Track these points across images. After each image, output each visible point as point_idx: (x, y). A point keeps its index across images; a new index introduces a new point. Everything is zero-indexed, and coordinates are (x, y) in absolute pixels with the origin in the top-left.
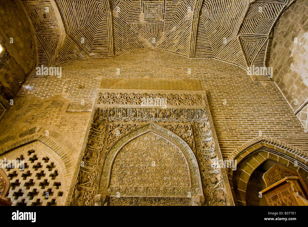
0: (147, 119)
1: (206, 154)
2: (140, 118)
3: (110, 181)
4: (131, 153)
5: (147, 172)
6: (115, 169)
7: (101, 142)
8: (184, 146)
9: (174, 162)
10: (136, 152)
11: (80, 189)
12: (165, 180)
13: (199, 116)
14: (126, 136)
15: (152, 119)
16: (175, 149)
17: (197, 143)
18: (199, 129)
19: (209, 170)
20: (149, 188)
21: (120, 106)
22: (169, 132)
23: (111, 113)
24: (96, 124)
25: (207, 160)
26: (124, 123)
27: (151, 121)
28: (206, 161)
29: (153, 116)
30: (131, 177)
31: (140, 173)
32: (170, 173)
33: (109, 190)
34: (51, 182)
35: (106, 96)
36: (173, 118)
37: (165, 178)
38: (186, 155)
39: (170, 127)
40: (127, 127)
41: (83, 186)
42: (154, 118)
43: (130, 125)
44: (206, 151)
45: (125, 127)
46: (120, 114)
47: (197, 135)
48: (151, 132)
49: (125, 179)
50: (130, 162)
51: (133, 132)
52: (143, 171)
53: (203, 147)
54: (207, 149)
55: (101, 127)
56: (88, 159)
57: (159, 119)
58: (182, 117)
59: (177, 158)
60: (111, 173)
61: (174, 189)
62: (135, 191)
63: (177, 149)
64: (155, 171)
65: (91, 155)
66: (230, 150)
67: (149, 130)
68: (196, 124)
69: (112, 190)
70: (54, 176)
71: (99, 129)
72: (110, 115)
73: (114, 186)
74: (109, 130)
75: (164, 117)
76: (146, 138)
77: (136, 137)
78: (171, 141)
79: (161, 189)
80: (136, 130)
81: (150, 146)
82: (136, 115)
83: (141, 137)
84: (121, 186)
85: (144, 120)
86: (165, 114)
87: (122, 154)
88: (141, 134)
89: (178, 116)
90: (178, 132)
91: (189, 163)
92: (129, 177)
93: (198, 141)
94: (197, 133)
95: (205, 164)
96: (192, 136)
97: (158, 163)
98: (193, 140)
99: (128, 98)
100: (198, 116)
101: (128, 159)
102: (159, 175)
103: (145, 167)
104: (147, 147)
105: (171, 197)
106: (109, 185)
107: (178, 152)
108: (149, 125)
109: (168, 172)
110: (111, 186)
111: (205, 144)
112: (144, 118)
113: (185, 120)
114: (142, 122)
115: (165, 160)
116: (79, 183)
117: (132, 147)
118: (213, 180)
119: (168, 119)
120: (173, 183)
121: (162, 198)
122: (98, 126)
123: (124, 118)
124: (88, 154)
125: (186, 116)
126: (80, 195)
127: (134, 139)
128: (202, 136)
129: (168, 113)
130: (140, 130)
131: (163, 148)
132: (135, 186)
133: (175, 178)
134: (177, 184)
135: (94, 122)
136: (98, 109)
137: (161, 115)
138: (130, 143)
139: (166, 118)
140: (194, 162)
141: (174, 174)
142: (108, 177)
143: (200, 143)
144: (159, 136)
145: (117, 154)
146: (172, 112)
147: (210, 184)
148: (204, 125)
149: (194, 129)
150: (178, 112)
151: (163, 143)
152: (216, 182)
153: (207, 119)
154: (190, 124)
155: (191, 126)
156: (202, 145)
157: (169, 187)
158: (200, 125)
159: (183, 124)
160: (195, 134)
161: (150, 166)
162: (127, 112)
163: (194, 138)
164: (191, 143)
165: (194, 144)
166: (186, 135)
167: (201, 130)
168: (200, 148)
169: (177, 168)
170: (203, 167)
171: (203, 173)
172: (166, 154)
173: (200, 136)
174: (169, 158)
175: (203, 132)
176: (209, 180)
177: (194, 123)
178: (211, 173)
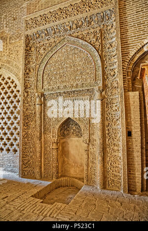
0: (64, 33)
1: (110, 53)
2: (59, 34)
3: (43, 85)
4: (54, 64)
5: (65, 75)
6: (45, 77)
7: (34, 61)
8: (92, 51)
10: (57, 63)
11: (27, 92)
13: (109, 18)
14: (49, 52)
15: (67, 32)
16: (86, 54)
17: (104, 46)
18: (107, 31)
19: (110, 66)
20: (66, 86)
21: (42, 28)
22: (81, 41)
23: (37, 36)
24: (29, 48)
26: (47, 42)
27: (67, 34)
28: (110, 59)
29: (69, 29)
30: (55, 80)
31: (61, 77)
32: (81, 74)
33: (43, 90)
34: (15, 90)
35: (30, 22)
36: (85, 27)
37: (77, 78)
38: (93, 58)
39: (82, 36)
40: (49, 44)
41: (28, 90)
42: (69, 31)
43: (51, 42)
44: (111, 51)
45: (47, 45)
46: (43, 35)
48: (67, 44)
49: (51, 83)
50: (53, 70)
51: (53, 48)
53: (109, 48)
54: (112, 49)
55: (33, 49)
56: (28, 74)
57: (73, 31)
58: (92, 23)
59: (86, 62)
60: (43, 80)
61: (83, 84)
62: (58, 89)
64: (70, 74)
65: (30, 71)
66: (134, 46)
67: (65, 43)
68: (105, 26)
69: (45, 90)
70: (15, 87)
71: (32, 51)
72: (37, 38)
73: (45, 87)
74: (38, 50)
75: (77, 28)
76: (63, 50)
78: (82, 49)
79: (74, 85)
80: (56, 45)
81: (67, 56)
82: (55, 33)
83: (60, 50)
84: (49, 87)
85: (61, 35)
86: (78, 25)
87: (48, 66)
88: (60, 48)
89: (90, 23)
90: (88, 39)
91: (95, 64)
93: (105, 44)
94: (105, 36)
95: (108, 62)
98: (100, 43)
99: (47, 18)
100: (107, 18)
102: (73, 76)
103: (64, 72)
104: (64, 57)
105: (81, 89)
106: (43, 87)
107: (87, 57)
108: (65, 38)
109: (79, 73)
110: (44, 88)
111: (111, 45)
112: (62, 33)
113: (96, 25)
114: (60, 37)
115: (78, 64)
116: (26, 89)
117: (54, 59)
118: (112, 73)
120: (82, 80)
121: (75, 91)
122: (30, 49)
123: (47, 38)
124: (27, 71)
125: (96, 22)
126: (28, 95)
127: (55, 53)
128: (109, 38)
129: (80, 23)
130: (59, 44)
131: (76, 56)
132: (58, 86)
133: (84, 77)
134: (85, 80)
135: (27, 47)
136: (27, 35)
137: (74, 26)
138: (52, 57)
139: (79, 28)
140: (99, 62)
141: (83, 74)
142: (41, 83)
144: (73, 46)
145: (45, 67)
146: (83, 21)
147: (110, 77)
148: (112, 27)
149: (103, 32)
150: (89, 19)
151: (76, 52)
152: (114, 75)
153: (114, 19)
154: (99, 28)
155: (100, 30)
156: (108, 46)
157: (80, 83)
158: (109, 28)
159: (93, 30)
160: (103, 37)
161: (67, 71)
162: (48, 32)
163: (102, 41)
164: (98, 46)
165: (100, 47)
166: (94, 40)
167: (109, 32)
168: (106, 49)
169: (86, 69)
170: (106, 64)
171: (106, 69)
172: (78, 60)
173: (107, 38)
174: (81, 63)
175: (110, 34)
176: (110, 74)
177: (103, 27)
178: (111, 69)
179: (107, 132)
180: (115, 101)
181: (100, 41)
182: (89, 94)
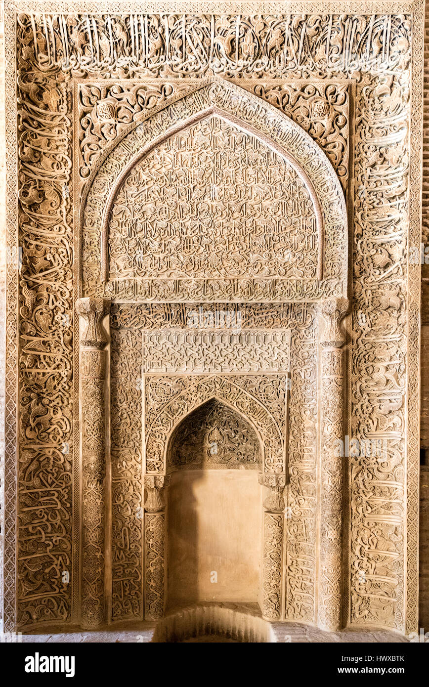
0: (200, 64)
1: (377, 186)
2: (179, 60)
5: (206, 241)
6: (118, 236)
7: (63, 154)
8: (316, 163)
9: (280, 213)
11: (33, 287)
12: (252, 261)
13: (381, 49)
14: (136, 129)
15: (217, 62)
16: (288, 173)
17: (357, 153)
18: (371, 100)
19: (376, 232)
20: (210, 282)
21: (102, 5)
25: (375, 204)
27: (216, 70)
28: (374, 208)
29: (224, 48)
32: (267, 245)
33: (109, 288)
36: (289, 59)
37: (253, 258)
38: (316, 190)
39: (279, 95)
40: (137, 96)
41: (39, 278)
42: (223, 61)
43: (145, 89)
44: (378, 178)
47: (361, 122)
48: (215, 115)
52: (195, 238)
53: (373, 166)
54: (382, 172)
57: (241, 63)
58: (320, 51)
59: (290, 202)
60: (108, 245)
61: (275, 283)
62: (177, 290)
63: (293, 175)
65: (41, 195)
67: (208, 109)
68: (366, 80)
69: (116, 289)
73: (119, 278)
74: (80, 108)
76: (199, 138)
78: (277, 147)
79: (242, 284)
82: (161, 49)
85: (190, 68)
86: (264, 42)
89: (309, 49)
90: (301, 112)
91: (322, 216)
93: (361, 146)
94: (364, 115)
95: (366, 218)
96: (344, 126)
97: (235, 215)
98: (346, 140)
100: (376, 48)
101: (149, 206)
102: (237, 249)
103: (200, 227)
105: (266, 301)
107: (295, 184)
108: (206, 86)
109: (261, 241)
111: (381, 155)
113: (331, 64)
115: (256, 207)
119: (271, 62)
120: (272, 269)
121: (242, 304)
124: (31, 192)
125: (335, 50)
128: (376, 126)
131: (251, 171)
132: (174, 277)
133: (280, 258)
134: (283, 271)
139: (265, 59)
141: (278, 246)
142: (102, 257)
143: (366, 152)
148: (392, 86)
149: (356, 99)
151: (252, 155)
152: (387, 266)
156: (373, 157)
157: (263, 278)
158: (378, 87)
160: (355, 119)
161: (212, 225)
163: (350, 134)
164: (336, 151)
165: (346, 155)
166: (326, 122)
167: (377, 106)
168: (364, 169)
169: (288, 230)
170: (362, 225)
171: (357, 241)
172: (259, 189)
173: (370, 128)
174: (268, 202)
175: (383, 112)
176: (370, 261)
177: (358, 79)
178: (379, 242)
181: (345, 131)
182: (290, 322)
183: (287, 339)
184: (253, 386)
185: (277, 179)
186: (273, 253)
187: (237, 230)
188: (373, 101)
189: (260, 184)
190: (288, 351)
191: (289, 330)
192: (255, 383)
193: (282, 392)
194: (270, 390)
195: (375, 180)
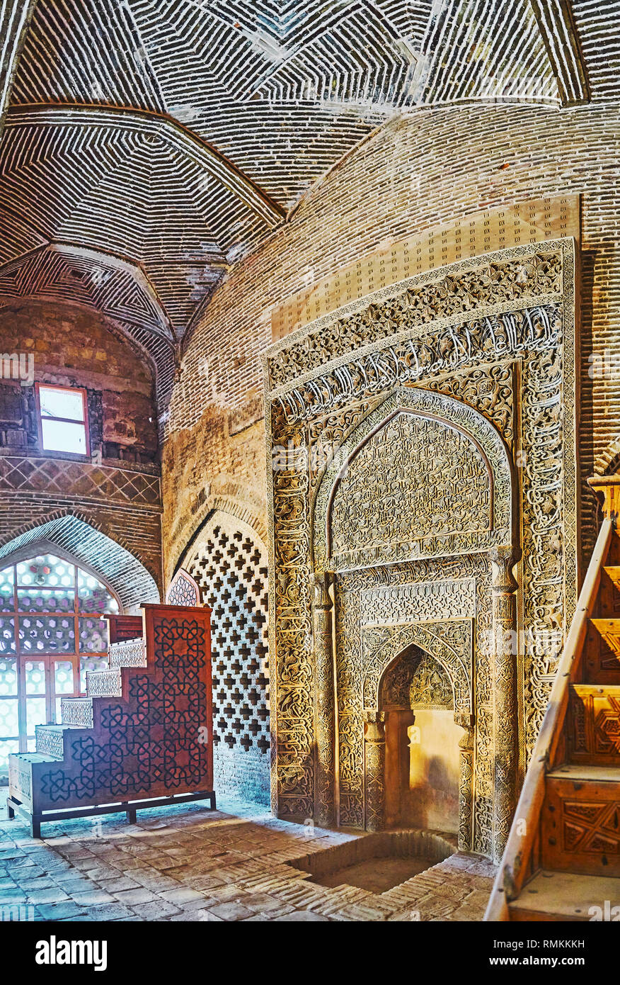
0: (390, 380)
1: (544, 441)
2: (375, 383)
3: (331, 547)
4: (363, 479)
5: (398, 511)
7: (304, 474)
8: (485, 431)
9: (457, 477)
10: (372, 475)
12: (434, 522)
13: (543, 330)
14: (345, 442)
15: (402, 375)
16: (462, 443)
17: (524, 415)
18: (537, 371)
19: (543, 483)
20: (402, 545)
22: (446, 401)
23: (308, 396)
24: (283, 438)
25: (542, 457)
27: (402, 380)
28: (541, 460)
29: (406, 364)
30: (366, 530)
31: (384, 518)
32: (447, 506)
33: (332, 563)
36: (461, 355)
37: (435, 519)
38: (486, 453)
39: (451, 384)
40: (345, 419)
42: (407, 372)
43: (351, 411)
44: (545, 434)
45: (339, 421)
46: (326, 390)
47: (527, 390)
48: (401, 413)
49: (356, 537)
50: (361, 498)
51: (358, 427)
52: (390, 511)
53: (540, 424)
54: (548, 428)
57: (421, 369)
58: (487, 343)
59: (465, 466)
62: (377, 556)
63: (467, 443)
64: (413, 506)
67: (396, 409)
68: (532, 356)
69: (336, 563)
73: (337, 554)
75: (434, 359)
76: (392, 433)
77: (366, 437)
78: (453, 425)
79: (427, 542)
80: (365, 419)
81: (401, 451)
82: (361, 381)
83: (380, 434)
84: (351, 552)
85: (383, 385)
86: (437, 349)
88: (377, 426)
89: (478, 341)
90: (471, 393)
91: (492, 474)
92: (363, 531)
93: (528, 409)
94: (530, 384)
95: (535, 470)
96: (508, 396)
97: (420, 486)
98: (511, 407)
100: (539, 332)
101: (357, 494)
102: (422, 514)
103: (394, 501)
104: (394, 453)
105: (447, 555)
107: (468, 450)
110: (334, 556)
111: (546, 414)
112: (383, 378)
113: (498, 350)
114: (379, 392)
115: (436, 476)
117: (362, 463)
118: (548, 505)
119: (446, 361)
120: (451, 526)
121: (428, 560)
123: (337, 398)
125: (501, 338)
127: (364, 444)
128: (542, 391)
129: (444, 344)
130: (374, 415)
131: (431, 448)
132: (375, 546)
133: (457, 515)
134: (460, 526)
137: (425, 356)
138: (357, 457)
139: (440, 361)
140: (506, 466)
141: (455, 505)
142: (326, 541)
143: (533, 414)
144: (422, 417)
146: (455, 338)
147: (539, 517)
148: (553, 358)
149: (523, 372)
150: (473, 331)
151: (432, 435)
152: (552, 512)
153: (560, 335)
154: (512, 360)
155: (513, 366)
156: (538, 416)
157: (443, 535)
158: (543, 360)
159: (490, 366)
160: (522, 389)
161: (402, 497)
162: (338, 381)
163: (516, 401)
164: (502, 417)
165: (511, 420)
166: (492, 396)
167: (543, 374)
168: (531, 428)
169: (465, 489)
170: (530, 476)
171: (526, 491)
172: (439, 460)
173: (537, 393)
174: (446, 470)
175: (548, 379)
176: (539, 508)
177: (524, 356)
178: (546, 490)
179: (525, 692)
180: (551, 596)
181: (510, 400)
182: (474, 571)
183: (472, 587)
184: (443, 632)
185: (453, 450)
186: (451, 512)
187: (422, 498)
188: (540, 371)
189: (439, 456)
190: (474, 598)
191: (474, 578)
192: (445, 629)
193: (468, 637)
194: (458, 635)
195: (542, 436)
